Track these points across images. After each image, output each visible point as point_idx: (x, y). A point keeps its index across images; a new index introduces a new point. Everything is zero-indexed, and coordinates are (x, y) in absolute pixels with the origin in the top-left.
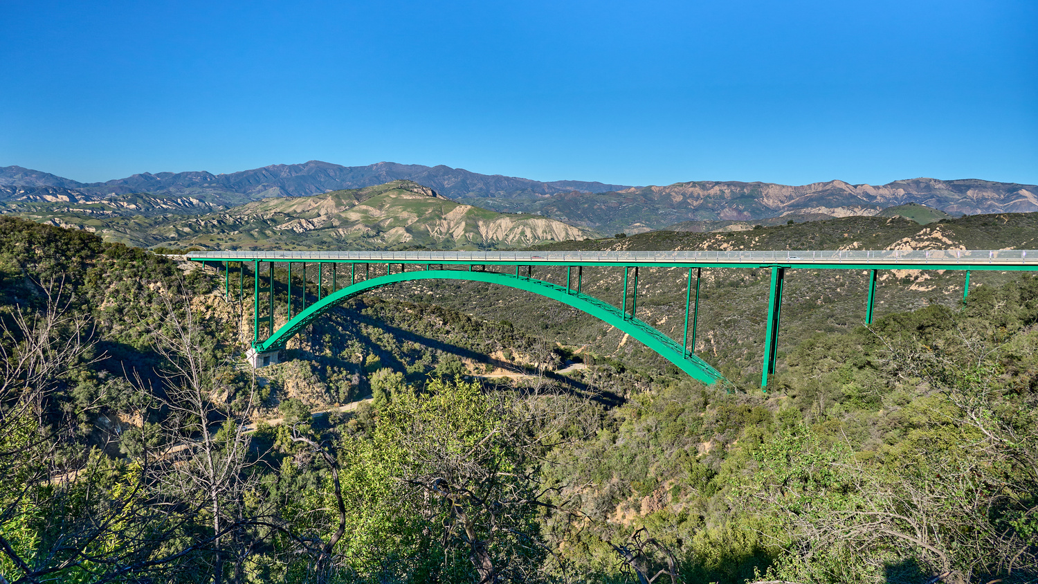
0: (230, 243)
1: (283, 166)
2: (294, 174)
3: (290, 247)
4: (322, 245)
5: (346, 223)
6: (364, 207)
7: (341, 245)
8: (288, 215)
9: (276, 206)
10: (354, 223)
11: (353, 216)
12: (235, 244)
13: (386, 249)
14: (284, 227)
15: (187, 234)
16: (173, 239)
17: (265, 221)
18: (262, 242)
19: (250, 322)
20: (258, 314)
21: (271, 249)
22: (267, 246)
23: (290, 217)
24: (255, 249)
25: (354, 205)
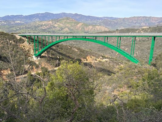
0: (28, 32)
1: (39, 13)
2: (42, 16)
3: (42, 32)
4: (49, 32)
5: (54, 27)
6: (58, 23)
7: (54, 32)
8: (41, 25)
9: (38, 23)
10: (56, 27)
11: (56, 25)
12: (29, 32)
13: (64, 33)
14: (40, 28)
15: (19, 29)
16: (15, 31)
17: (36, 27)
18: (35, 32)
19: (33, 50)
20: (35, 48)
21: (37, 33)
22: (37, 32)
23: (42, 25)
24: (34, 33)
25: (56, 23)
